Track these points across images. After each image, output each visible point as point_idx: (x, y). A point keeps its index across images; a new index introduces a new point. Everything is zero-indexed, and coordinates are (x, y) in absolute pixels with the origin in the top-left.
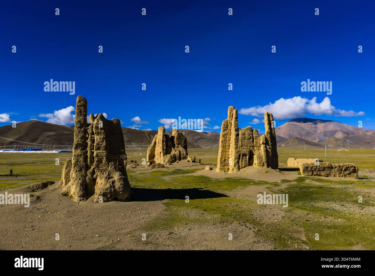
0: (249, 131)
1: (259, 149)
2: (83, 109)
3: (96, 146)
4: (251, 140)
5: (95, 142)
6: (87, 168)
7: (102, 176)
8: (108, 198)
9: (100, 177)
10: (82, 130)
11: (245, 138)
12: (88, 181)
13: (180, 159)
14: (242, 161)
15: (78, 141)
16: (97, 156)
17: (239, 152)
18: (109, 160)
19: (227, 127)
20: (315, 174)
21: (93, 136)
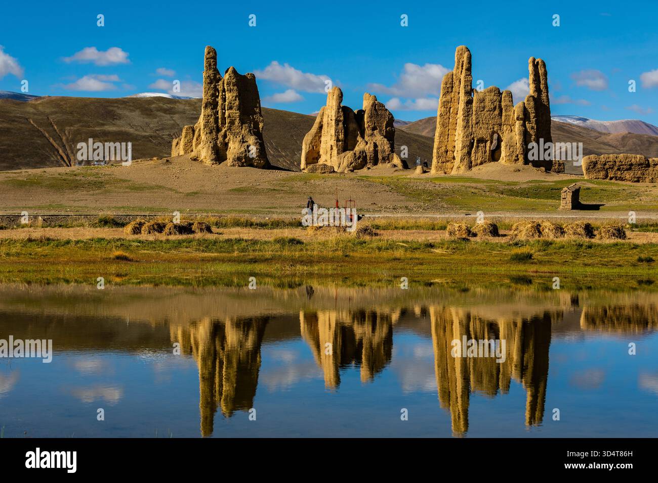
0: (493, 94)
1: (512, 130)
2: (213, 62)
3: (228, 106)
4: (497, 112)
5: (227, 101)
6: (218, 130)
7: (235, 139)
8: (243, 163)
9: (233, 141)
10: (212, 86)
11: (484, 108)
12: (219, 145)
13: (375, 163)
14: (476, 152)
15: (208, 100)
16: (229, 116)
17: (471, 135)
18: (242, 122)
19: (452, 87)
20: (612, 176)
21: (224, 94)
